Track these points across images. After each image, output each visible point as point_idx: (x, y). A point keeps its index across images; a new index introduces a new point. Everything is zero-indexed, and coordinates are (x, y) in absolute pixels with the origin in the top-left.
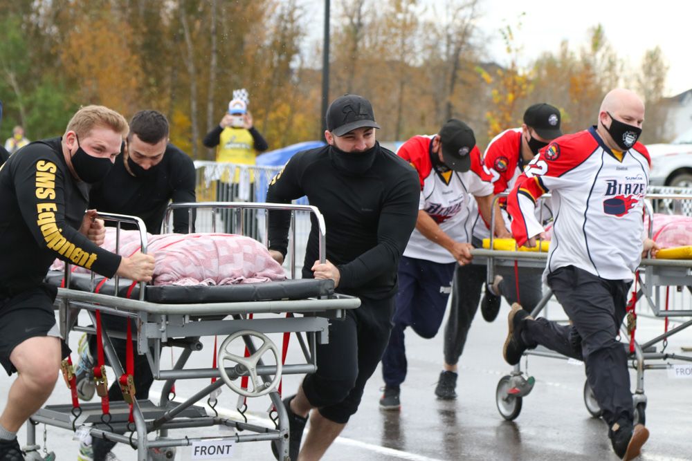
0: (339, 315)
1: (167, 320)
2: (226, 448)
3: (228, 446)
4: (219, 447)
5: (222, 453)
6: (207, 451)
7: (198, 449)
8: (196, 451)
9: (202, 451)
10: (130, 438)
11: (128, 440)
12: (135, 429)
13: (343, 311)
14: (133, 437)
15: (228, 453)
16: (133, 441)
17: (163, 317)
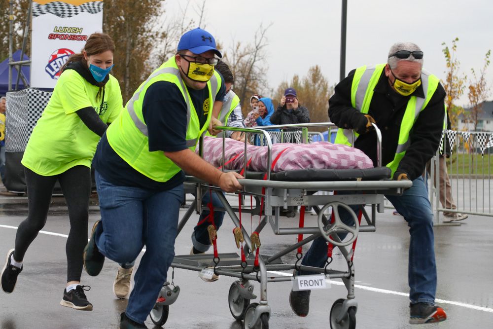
0: (399, 191)
1: (288, 192)
2: (320, 282)
3: (321, 280)
4: (315, 281)
5: (318, 284)
6: (308, 283)
7: (302, 282)
8: (301, 284)
9: (305, 283)
10: (257, 276)
11: (255, 278)
12: (260, 270)
13: (401, 188)
14: (258, 275)
15: (322, 285)
16: (259, 278)
17: (286, 190)
